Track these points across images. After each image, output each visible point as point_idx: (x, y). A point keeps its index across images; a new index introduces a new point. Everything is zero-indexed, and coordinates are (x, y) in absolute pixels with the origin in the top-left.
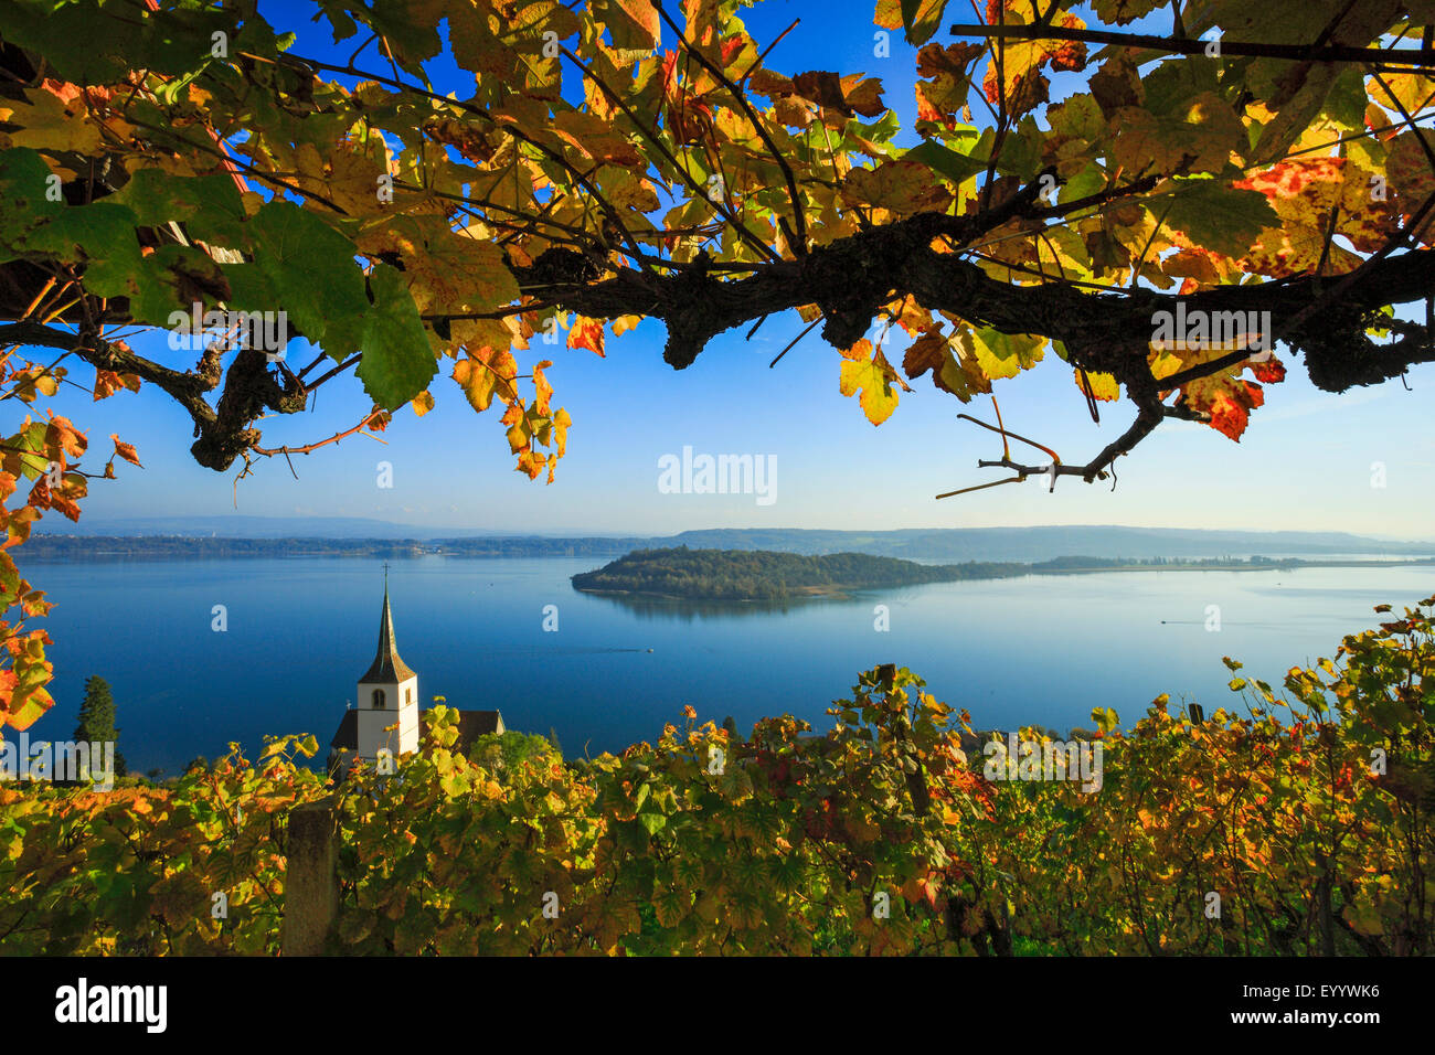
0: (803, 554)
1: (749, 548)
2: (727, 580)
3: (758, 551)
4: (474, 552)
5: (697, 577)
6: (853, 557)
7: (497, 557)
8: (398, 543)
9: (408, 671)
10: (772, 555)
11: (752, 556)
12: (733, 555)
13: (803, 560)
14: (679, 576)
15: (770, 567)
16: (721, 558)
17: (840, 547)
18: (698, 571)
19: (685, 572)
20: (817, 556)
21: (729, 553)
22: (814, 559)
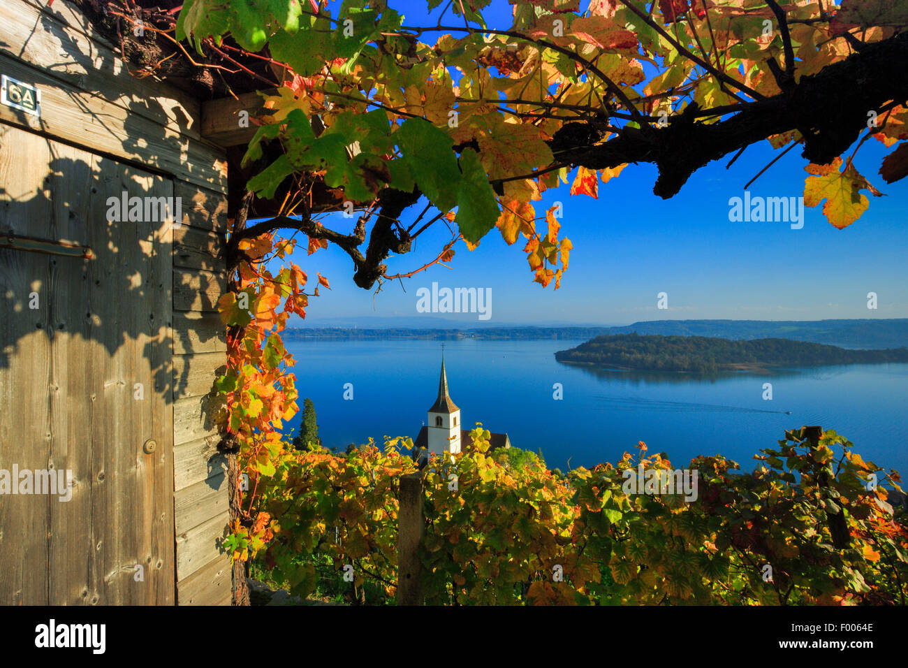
0: (731, 338)
1: (685, 334)
2: (667, 357)
3: (693, 337)
4: (494, 337)
5: (644, 355)
6: (777, 341)
7: (508, 340)
8: (449, 332)
9: (455, 407)
10: (705, 339)
11: (688, 340)
12: (672, 339)
13: (731, 344)
14: (631, 353)
15: (703, 348)
16: (663, 341)
17: (764, 334)
18: (645, 350)
19: (635, 351)
20: (743, 341)
21: (670, 337)
22: (741, 343)
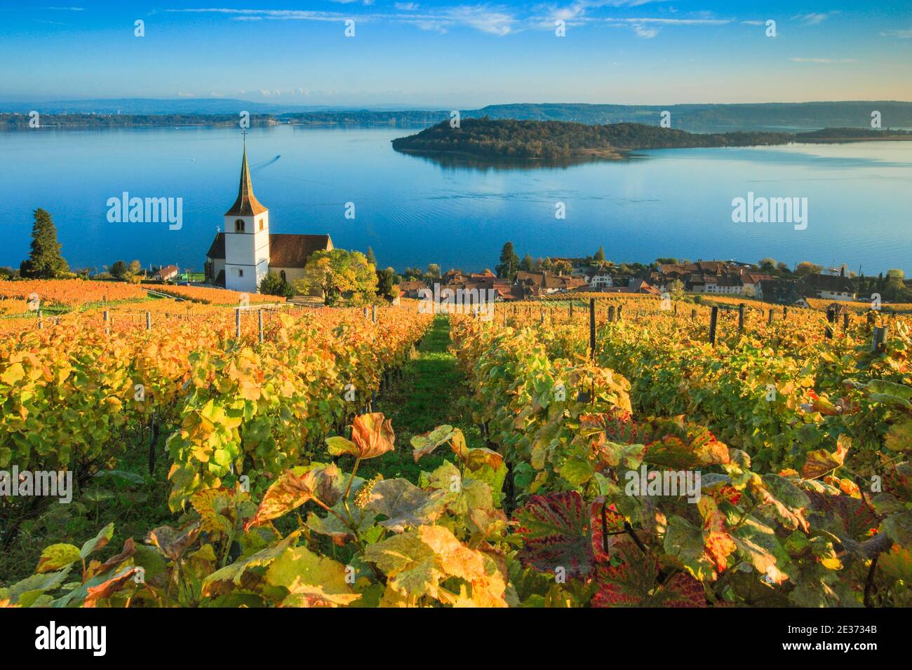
0: (588, 123)
1: (539, 118)
2: (520, 143)
3: (548, 121)
4: (317, 123)
5: (494, 141)
6: (630, 126)
8: (256, 117)
9: (261, 207)
10: (560, 124)
11: (543, 125)
12: (527, 124)
13: (586, 128)
14: (480, 139)
15: (557, 133)
16: (516, 126)
17: (620, 119)
18: (497, 135)
19: (485, 137)
20: (599, 126)
21: (525, 122)
22: (596, 128)
